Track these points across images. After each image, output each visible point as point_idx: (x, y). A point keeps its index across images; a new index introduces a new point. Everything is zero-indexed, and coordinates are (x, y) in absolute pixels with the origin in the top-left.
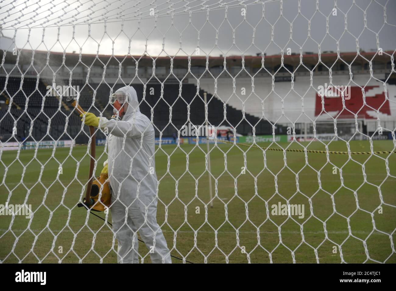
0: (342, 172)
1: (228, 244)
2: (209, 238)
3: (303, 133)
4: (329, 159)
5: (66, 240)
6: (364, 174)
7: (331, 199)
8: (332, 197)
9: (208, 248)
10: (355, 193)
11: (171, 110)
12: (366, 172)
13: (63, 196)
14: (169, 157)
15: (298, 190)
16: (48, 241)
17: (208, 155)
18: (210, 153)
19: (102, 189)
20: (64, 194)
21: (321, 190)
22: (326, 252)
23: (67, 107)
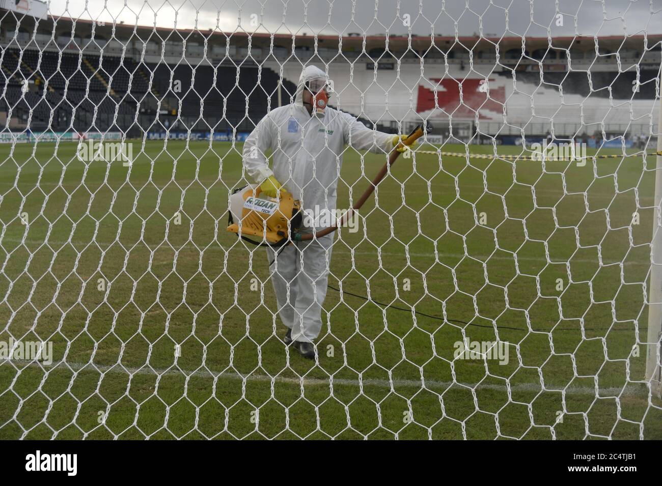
0: (431, 185)
4: (416, 169)
6: (457, 188)
7: (416, 218)
8: (418, 215)
10: (445, 211)
11: (226, 102)
13: (90, 205)
14: (221, 160)
15: (377, 205)
19: (137, 197)
20: (91, 201)
21: (404, 206)
23: (112, 91)
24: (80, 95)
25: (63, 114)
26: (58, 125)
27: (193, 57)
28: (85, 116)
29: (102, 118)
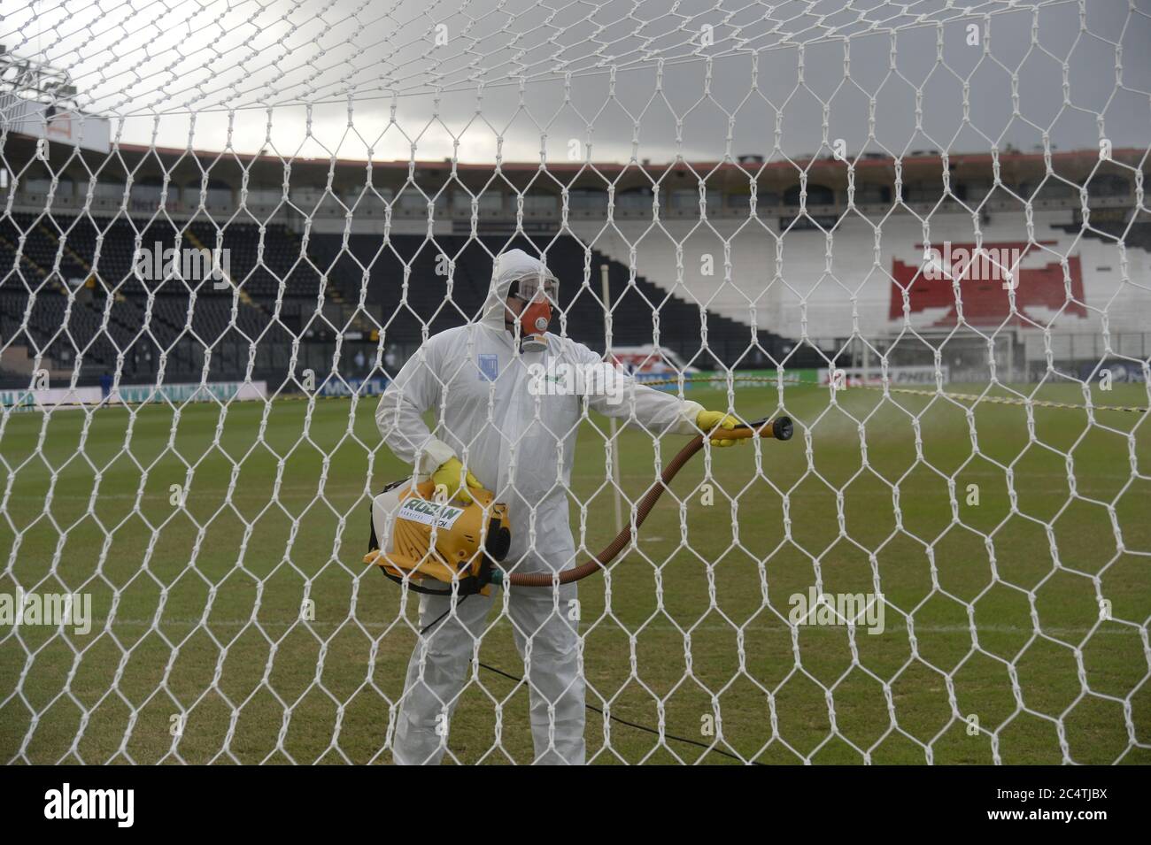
0: (956, 486)
1: (663, 659)
2: (613, 644)
3: (860, 364)
5: (246, 647)
6: (1012, 492)
7: (927, 556)
8: (930, 550)
9: (613, 669)
10: (988, 540)
12: (1015, 488)
13: (244, 546)
15: (843, 532)
16: (200, 649)
17: (612, 442)
18: (618, 436)
21: (900, 531)
22: (917, 680)
23: (245, 295)
24: (178, 306)
25: (144, 348)
26: (135, 370)
27: (413, 218)
28: (191, 349)
29: (224, 352)
